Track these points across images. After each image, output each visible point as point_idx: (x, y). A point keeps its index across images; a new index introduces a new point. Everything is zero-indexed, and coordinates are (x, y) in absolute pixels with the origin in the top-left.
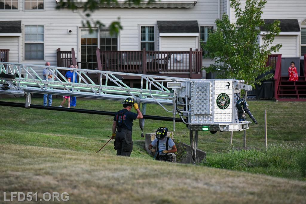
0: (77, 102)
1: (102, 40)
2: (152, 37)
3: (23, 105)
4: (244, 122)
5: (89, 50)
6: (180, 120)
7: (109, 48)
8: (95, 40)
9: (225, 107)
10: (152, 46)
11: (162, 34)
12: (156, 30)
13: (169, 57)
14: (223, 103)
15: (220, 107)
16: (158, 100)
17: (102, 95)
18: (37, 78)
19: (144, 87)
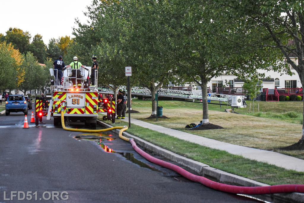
0: (210, 101)
1: (218, 84)
2: (232, 83)
3: (192, 102)
4: (244, 106)
5: (215, 87)
6: (229, 105)
7: (220, 86)
8: (216, 84)
9: (240, 102)
10: (232, 86)
11: (235, 82)
12: (234, 81)
13: (237, 89)
14: (239, 101)
15: (239, 102)
16: (224, 100)
17: (211, 99)
18: (195, 95)
19: (221, 97)
